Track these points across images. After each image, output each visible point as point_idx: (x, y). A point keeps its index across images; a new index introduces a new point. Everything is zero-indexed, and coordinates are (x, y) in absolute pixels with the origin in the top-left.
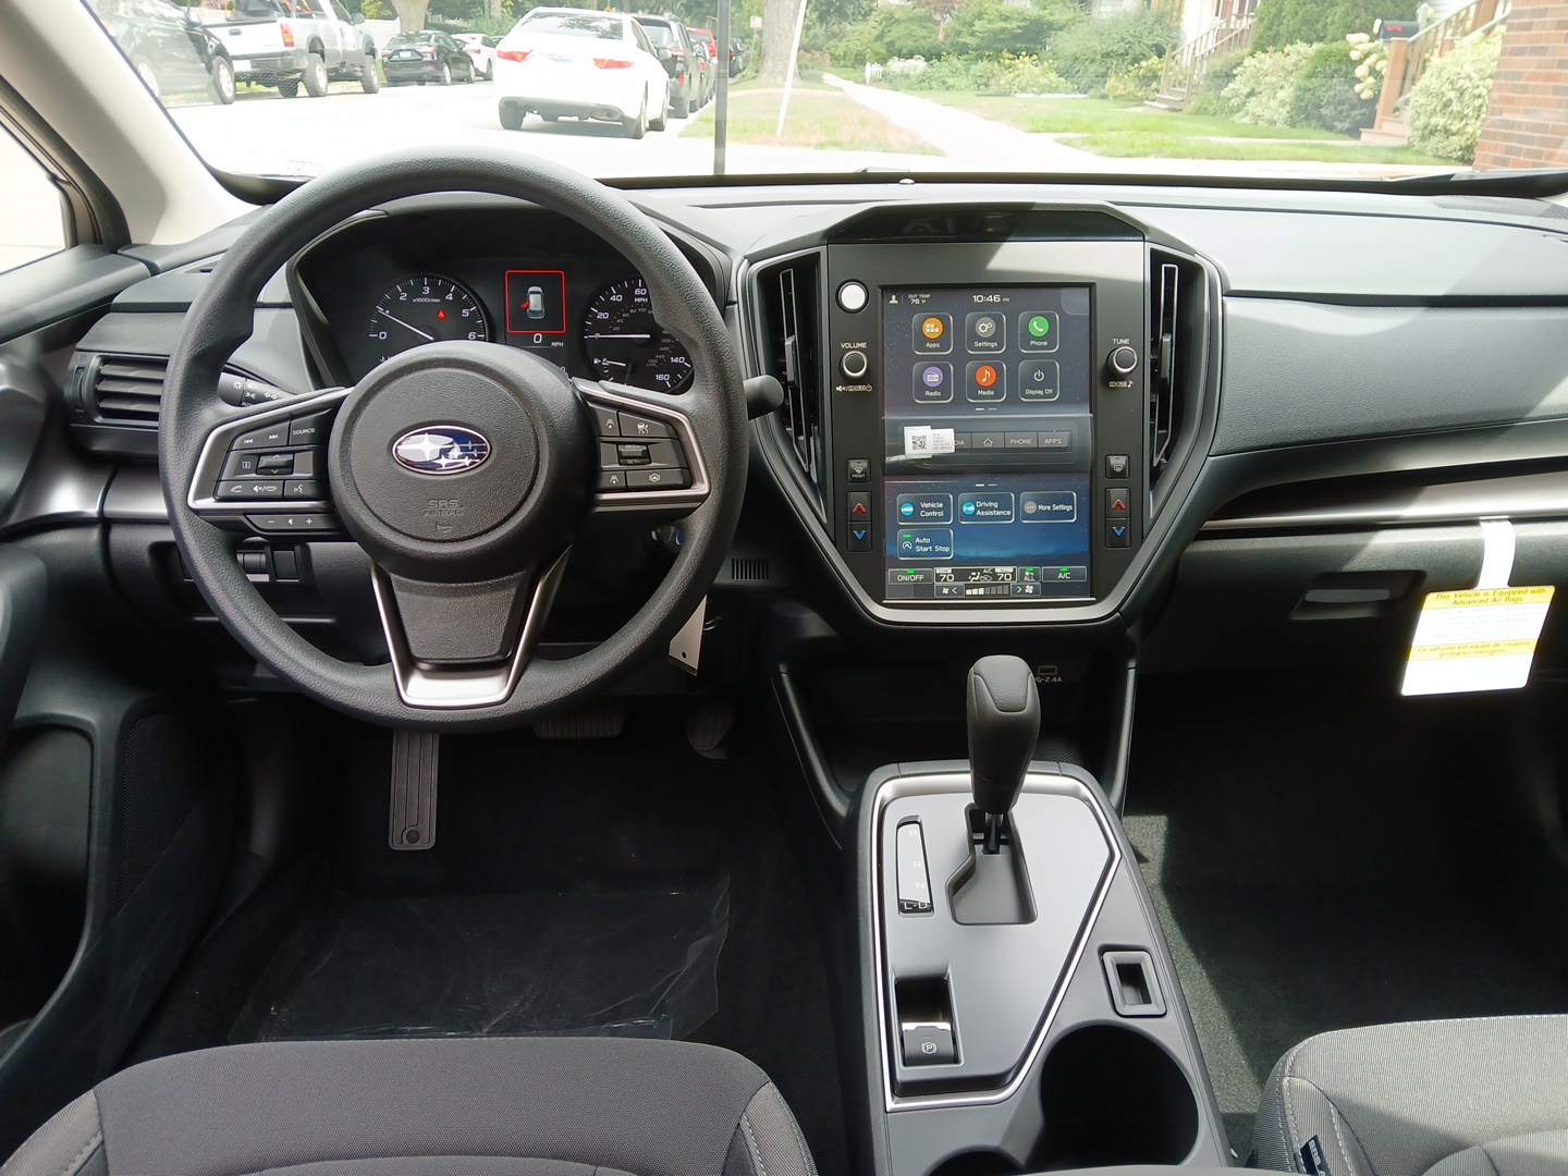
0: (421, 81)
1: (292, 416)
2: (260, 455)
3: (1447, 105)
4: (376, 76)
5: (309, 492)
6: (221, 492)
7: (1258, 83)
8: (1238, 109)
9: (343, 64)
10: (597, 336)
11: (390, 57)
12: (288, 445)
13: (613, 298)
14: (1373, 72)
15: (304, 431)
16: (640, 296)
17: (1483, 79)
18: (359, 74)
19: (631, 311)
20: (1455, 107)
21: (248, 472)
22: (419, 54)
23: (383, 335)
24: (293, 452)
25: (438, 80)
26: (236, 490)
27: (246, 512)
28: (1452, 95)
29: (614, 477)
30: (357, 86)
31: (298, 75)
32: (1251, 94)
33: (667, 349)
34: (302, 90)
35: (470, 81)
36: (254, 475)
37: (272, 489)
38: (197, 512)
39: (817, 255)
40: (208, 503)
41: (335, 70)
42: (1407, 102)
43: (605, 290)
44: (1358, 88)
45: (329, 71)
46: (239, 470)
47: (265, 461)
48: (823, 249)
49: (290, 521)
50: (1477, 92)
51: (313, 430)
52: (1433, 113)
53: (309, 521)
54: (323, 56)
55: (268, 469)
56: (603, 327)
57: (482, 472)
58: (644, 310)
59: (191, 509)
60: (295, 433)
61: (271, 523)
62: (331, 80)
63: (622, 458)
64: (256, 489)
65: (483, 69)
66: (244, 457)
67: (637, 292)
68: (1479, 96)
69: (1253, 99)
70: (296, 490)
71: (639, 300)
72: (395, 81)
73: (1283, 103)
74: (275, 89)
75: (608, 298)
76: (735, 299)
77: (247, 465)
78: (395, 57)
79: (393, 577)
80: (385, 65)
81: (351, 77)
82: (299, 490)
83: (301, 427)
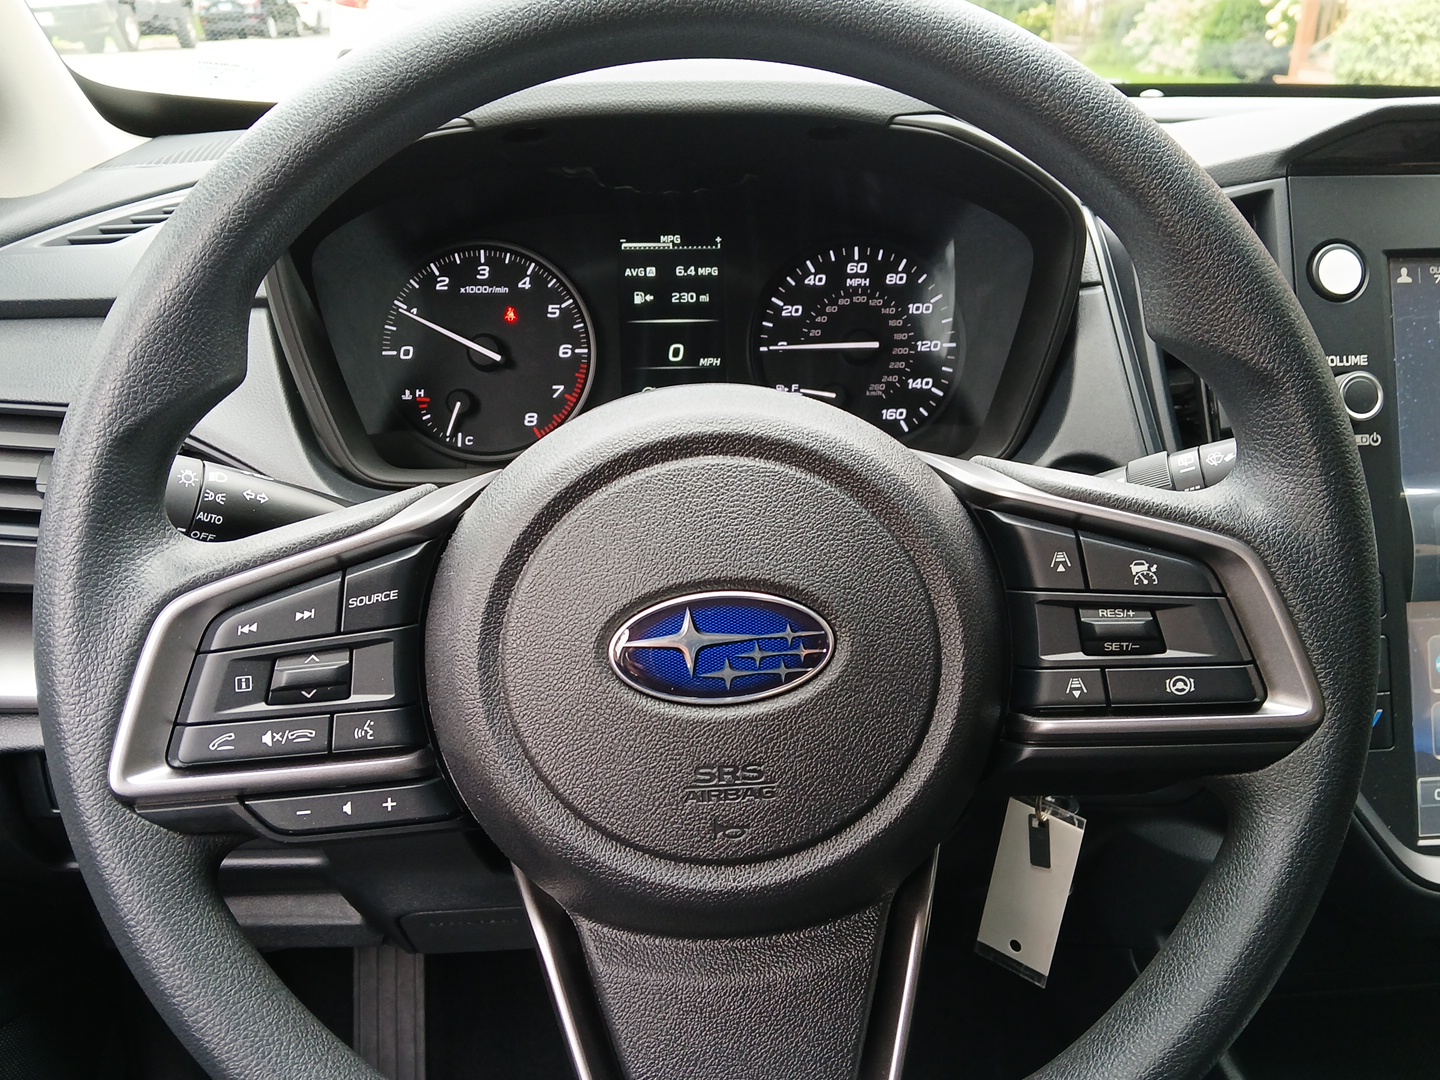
0: (243, 35)
1: (342, 565)
2: (273, 659)
3: (1373, 50)
4: (194, 30)
5: (389, 736)
6: (185, 751)
7: (1162, 30)
8: (1141, 58)
9: (156, 17)
10: (783, 346)
11: (208, 9)
12: (338, 633)
13: (810, 281)
14: (1286, 18)
15: (374, 598)
16: (856, 275)
17: (1409, 23)
18: (175, 27)
19: (841, 302)
20: (1382, 52)
21: (248, 699)
22: (241, 6)
23: (407, 353)
24: (350, 647)
25: (261, 34)
26: (222, 744)
27: (243, 794)
28: (1378, 40)
29: (1076, 683)
30: (172, 40)
31: (106, 29)
32: (1155, 42)
33: (901, 365)
34: (109, 43)
35: (297, 35)
36: (262, 707)
37: (304, 735)
38: (129, 802)
39: (1266, 195)
40: (157, 778)
41: (146, 24)
42: (1327, 47)
43: (795, 266)
44: (1269, 34)
45: (142, 24)
46: (227, 696)
47: (285, 673)
48: (1278, 185)
49: (347, 808)
50: (1404, 37)
51: (393, 595)
52: (1359, 59)
53: (389, 804)
54: (134, 8)
55: (292, 693)
56: (791, 330)
57: (820, 696)
58: (862, 299)
59: (112, 792)
60: (354, 603)
61: (302, 813)
62: (143, 33)
63: (1090, 640)
64: (267, 739)
65: (312, 23)
66: (237, 666)
67: (851, 268)
68: (1407, 41)
69: (1157, 48)
70: (358, 734)
71: (854, 282)
72: (214, 35)
73: (1190, 52)
74: (80, 45)
75: (800, 280)
76: (1096, 277)
77: (245, 683)
78: (213, 10)
79: (585, 926)
80: (202, 19)
81: (164, 30)
82: (365, 732)
83: (363, 588)
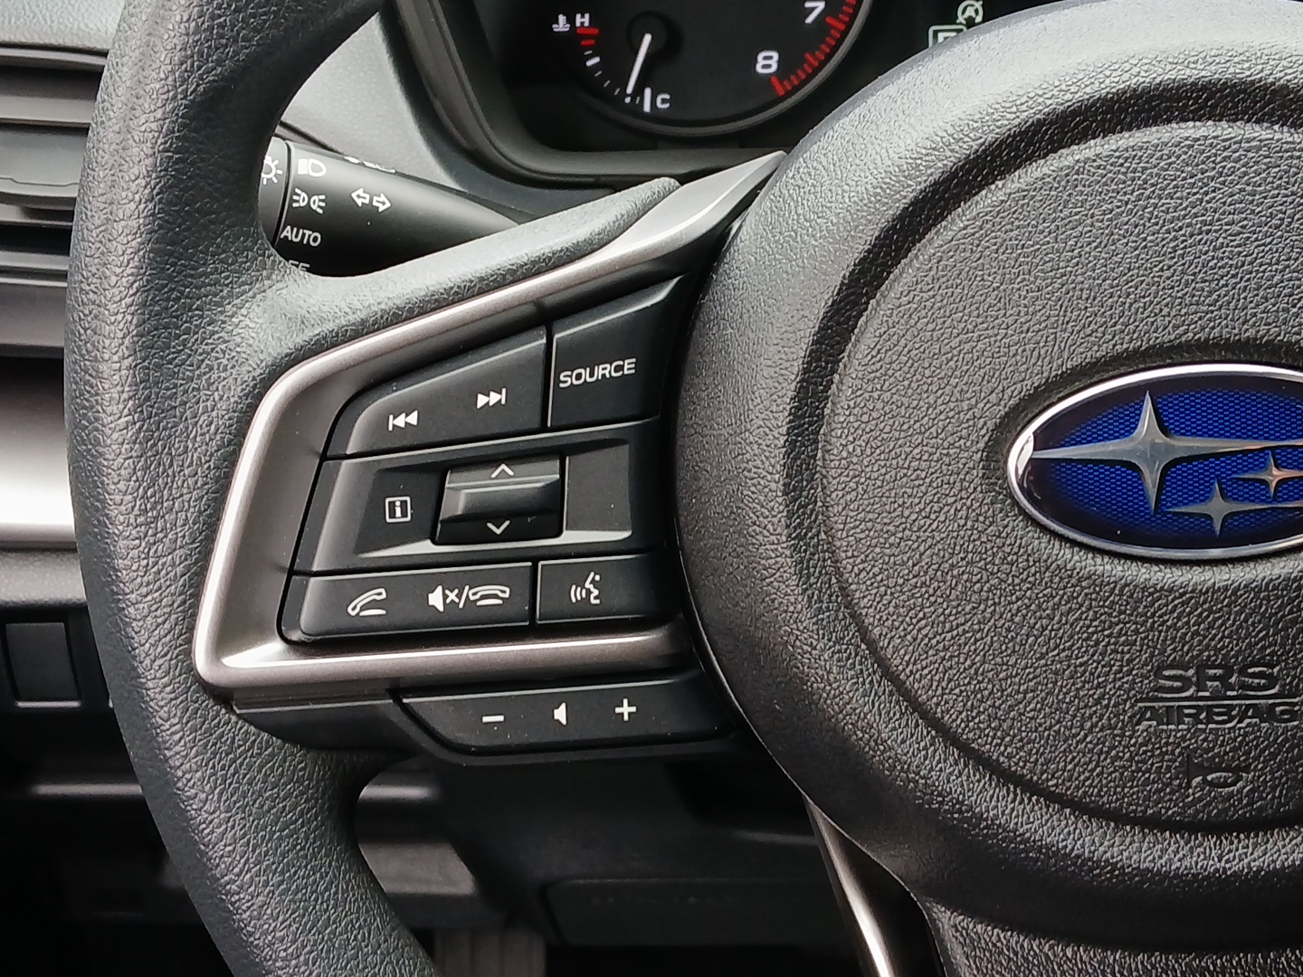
1: (544, 315)
2: (443, 470)
5: (621, 599)
6: (309, 615)
12: (544, 429)
15: (600, 371)
21: (405, 535)
24: (561, 452)
26: (366, 606)
27: (399, 686)
36: (425, 547)
37: (490, 595)
38: (224, 695)
40: (265, 659)
46: (373, 531)
47: (461, 493)
49: (560, 714)
51: (628, 366)
53: (626, 710)
55: (472, 525)
59: (198, 679)
60: (567, 379)
61: (491, 720)
64: (436, 599)
66: (387, 481)
70: (576, 594)
77: (399, 509)
82: (587, 592)
